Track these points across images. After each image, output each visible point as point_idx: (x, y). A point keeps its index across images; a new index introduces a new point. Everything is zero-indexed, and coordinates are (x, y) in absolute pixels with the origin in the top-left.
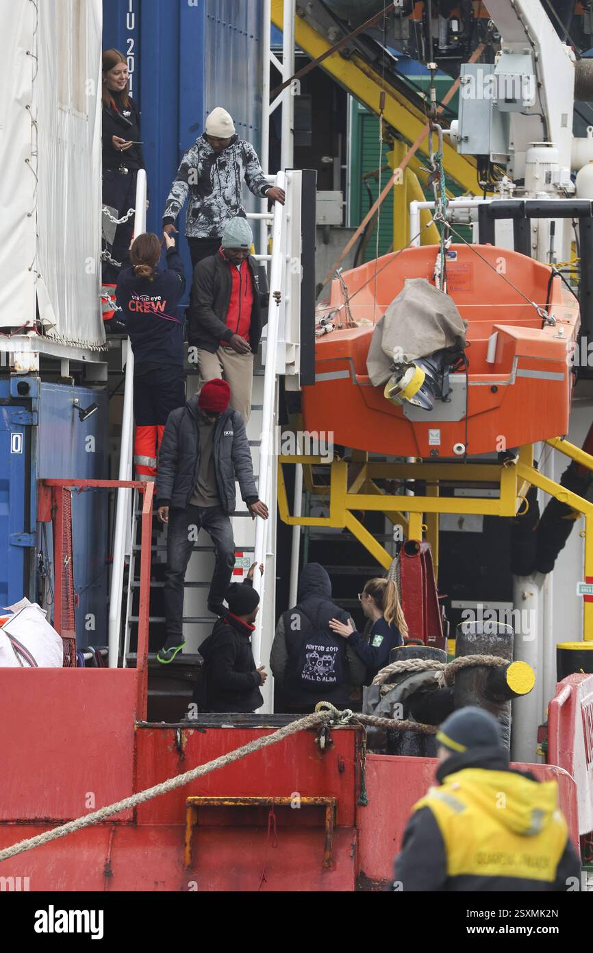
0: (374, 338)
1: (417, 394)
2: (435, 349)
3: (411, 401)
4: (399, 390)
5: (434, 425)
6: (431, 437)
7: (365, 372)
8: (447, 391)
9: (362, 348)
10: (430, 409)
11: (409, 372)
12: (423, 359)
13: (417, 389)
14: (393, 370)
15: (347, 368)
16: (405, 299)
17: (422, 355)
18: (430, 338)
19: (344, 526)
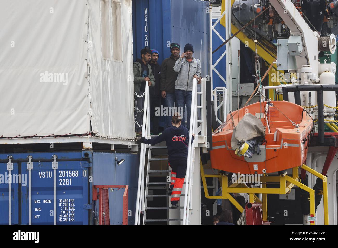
0: (233, 133)
1: (246, 153)
2: (253, 137)
3: (244, 155)
4: (240, 151)
5: (256, 163)
6: (254, 167)
7: (230, 146)
8: (259, 151)
9: (229, 138)
10: (251, 158)
11: (243, 145)
12: (249, 140)
13: (246, 150)
14: (238, 145)
15: (224, 144)
16: (243, 120)
17: (249, 139)
18: (252, 133)
19: (227, 199)
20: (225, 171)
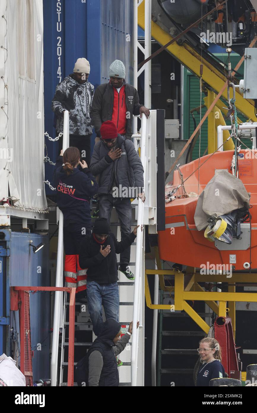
0: (198, 203)
1: (223, 235)
2: (232, 210)
3: (220, 239)
4: (212, 233)
5: (233, 252)
6: (231, 259)
7: (194, 223)
8: (240, 233)
9: (191, 209)
10: (230, 243)
11: (218, 223)
12: (226, 215)
13: (223, 232)
14: (209, 222)
16: (216, 182)
17: (225, 213)
18: (230, 204)
19: (182, 310)
20: (182, 265)
